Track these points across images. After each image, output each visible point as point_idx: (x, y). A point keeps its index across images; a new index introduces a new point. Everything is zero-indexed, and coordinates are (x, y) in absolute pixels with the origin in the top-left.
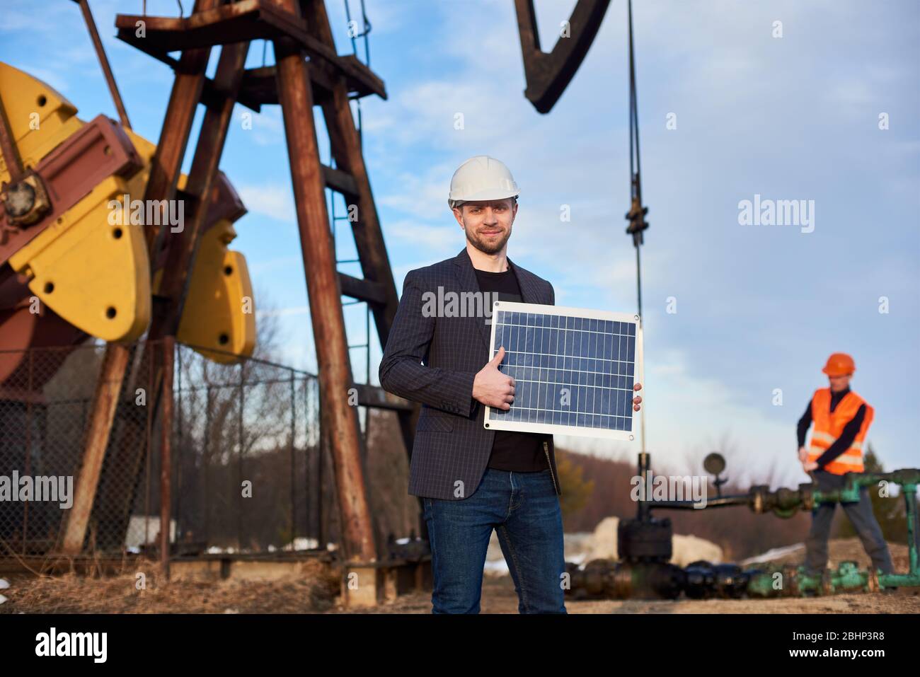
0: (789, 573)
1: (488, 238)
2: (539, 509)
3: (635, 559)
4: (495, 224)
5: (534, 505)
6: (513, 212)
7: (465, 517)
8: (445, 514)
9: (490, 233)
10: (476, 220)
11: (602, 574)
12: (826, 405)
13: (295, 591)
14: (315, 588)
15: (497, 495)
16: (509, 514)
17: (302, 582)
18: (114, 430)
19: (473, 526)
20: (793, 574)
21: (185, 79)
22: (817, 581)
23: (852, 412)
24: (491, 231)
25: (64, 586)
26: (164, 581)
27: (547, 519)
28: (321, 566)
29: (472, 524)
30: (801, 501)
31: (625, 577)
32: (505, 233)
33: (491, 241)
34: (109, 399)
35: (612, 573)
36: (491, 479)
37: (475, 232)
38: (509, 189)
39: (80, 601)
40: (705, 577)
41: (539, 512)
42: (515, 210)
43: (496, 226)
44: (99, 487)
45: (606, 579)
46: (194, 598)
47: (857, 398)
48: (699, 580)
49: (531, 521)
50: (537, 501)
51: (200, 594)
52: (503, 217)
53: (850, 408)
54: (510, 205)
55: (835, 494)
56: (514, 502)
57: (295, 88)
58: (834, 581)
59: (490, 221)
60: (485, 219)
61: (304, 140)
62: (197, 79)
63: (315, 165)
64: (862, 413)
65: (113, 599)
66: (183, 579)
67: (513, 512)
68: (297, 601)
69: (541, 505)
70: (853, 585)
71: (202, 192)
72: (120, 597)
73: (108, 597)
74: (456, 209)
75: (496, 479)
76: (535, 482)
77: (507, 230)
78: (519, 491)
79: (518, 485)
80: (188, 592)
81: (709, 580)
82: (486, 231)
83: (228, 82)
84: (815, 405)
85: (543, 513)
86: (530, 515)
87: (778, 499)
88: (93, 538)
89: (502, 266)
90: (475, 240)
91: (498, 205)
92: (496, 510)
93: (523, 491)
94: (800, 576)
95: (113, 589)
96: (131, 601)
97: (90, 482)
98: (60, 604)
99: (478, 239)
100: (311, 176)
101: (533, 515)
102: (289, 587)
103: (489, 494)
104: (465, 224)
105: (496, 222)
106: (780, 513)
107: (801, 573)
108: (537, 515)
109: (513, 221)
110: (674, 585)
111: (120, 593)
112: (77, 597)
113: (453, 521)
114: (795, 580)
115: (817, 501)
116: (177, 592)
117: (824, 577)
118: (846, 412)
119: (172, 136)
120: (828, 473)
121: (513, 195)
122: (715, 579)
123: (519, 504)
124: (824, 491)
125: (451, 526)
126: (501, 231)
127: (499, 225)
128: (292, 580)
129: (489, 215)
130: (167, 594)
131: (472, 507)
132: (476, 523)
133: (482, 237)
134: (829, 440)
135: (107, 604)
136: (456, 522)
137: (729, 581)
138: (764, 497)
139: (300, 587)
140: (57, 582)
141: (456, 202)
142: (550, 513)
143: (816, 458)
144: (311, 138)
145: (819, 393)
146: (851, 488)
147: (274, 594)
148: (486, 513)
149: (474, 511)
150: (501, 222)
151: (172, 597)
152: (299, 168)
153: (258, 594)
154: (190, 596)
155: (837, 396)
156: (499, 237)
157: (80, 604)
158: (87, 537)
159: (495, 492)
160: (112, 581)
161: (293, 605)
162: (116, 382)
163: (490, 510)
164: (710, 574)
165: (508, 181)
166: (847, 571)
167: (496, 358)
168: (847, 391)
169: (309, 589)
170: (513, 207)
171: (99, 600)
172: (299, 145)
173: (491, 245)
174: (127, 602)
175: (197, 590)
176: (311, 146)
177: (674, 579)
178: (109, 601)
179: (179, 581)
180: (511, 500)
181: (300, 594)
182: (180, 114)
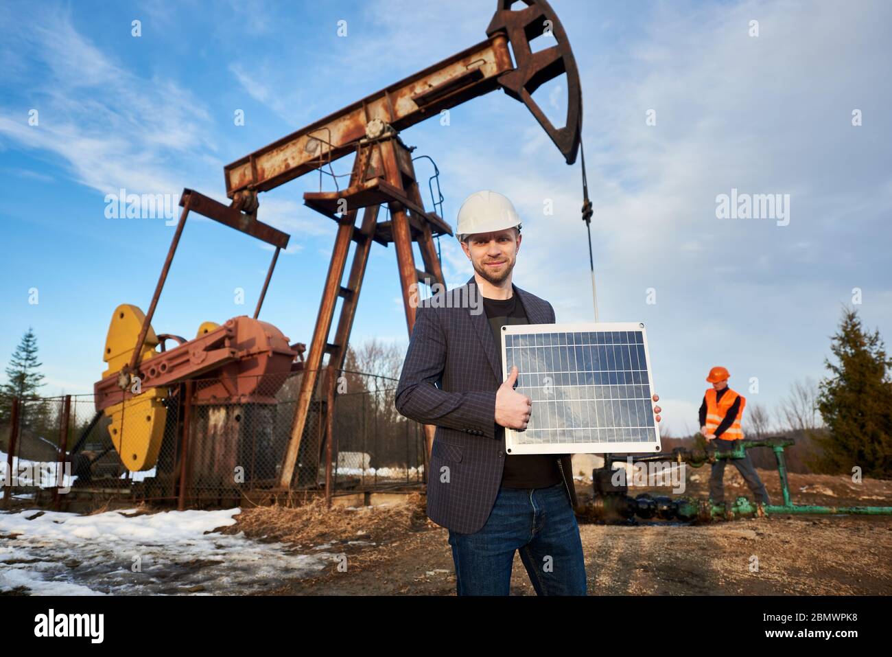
0: (704, 503)
1: (492, 269)
2: (559, 526)
3: (605, 494)
4: (499, 254)
5: (555, 523)
6: (517, 242)
7: (490, 546)
8: (469, 543)
9: (495, 264)
10: (480, 251)
11: (585, 502)
12: (714, 398)
13: (402, 516)
14: (415, 512)
15: (520, 519)
16: (533, 536)
17: (407, 509)
18: (308, 417)
19: (498, 555)
20: (706, 505)
21: (344, 228)
22: (723, 509)
23: (731, 402)
24: (495, 262)
25: (270, 513)
26: (326, 510)
27: (568, 535)
28: (420, 496)
29: (497, 553)
30: (707, 458)
31: (599, 504)
32: (510, 263)
33: (496, 271)
34: (306, 401)
35: (591, 502)
36: (513, 503)
37: (480, 264)
38: (510, 219)
39: (276, 523)
40: (649, 504)
41: (560, 530)
42: (518, 240)
43: (500, 256)
44: (300, 450)
45: (587, 505)
46: (342, 521)
47: (733, 393)
48: (645, 507)
49: (553, 540)
50: (558, 518)
51: (346, 518)
52: (507, 248)
53: (730, 398)
54: (512, 235)
55: (729, 453)
56: (537, 524)
57: (401, 229)
58: (734, 509)
59: (493, 252)
60: (489, 251)
61: (406, 256)
62: (350, 228)
63: (412, 270)
64: (739, 401)
65: (295, 522)
66: (337, 509)
67: (537, 533)
68: (402, 523)
69: (561, 522)
70: (746, 512)
71: (355, 288)
72: (299, 521)
73: (293, 521)
74: (463, 243)
75: (518, 503)
76: (552, 499)
77: (511, 260)
78: (541, 512)
79: (539, 506)
80: (339, 518)
81: (652, 507)
82: (490, 262)
83: (368, 230)
84: (707, 399)
85: (563, 530)
86: (551, 534)
87: (692, 457)
88: (296, 480)
89: (508, 293)
90: (481, 270)
91: (501, 237)
92: (519, 534)
93: (544, 512)
94: (711, 506)
95: (297, 516)
96: (306, 523)
97: (296, 448)
98: (265, 526)
99: (483, 270)
100: (411, 275)
101: (554, 533)
102: (399, 513)
103: (512, 519)
104: (471, 256)
105: (499, 252)
106: (692, 464)
107: (711, 503)
108: (559, 532)
109: (517, 251)
110: (630, 510)
111: (300, 518)
112: (276, 521)
113: (477, 551)
114: (708, 508)
115: (717, 458)
116: (332, 517)
117: (727, 506)
118: (727, 402)
119: (338, 258)
120: (721, 440)
121: (515, 224)
122: (656, 506)
123: (541, 526)
124: (721, 452)
125: (476, 556)
126: (505, 261)
127: (503, 255)
128: (401, 508)
129: (493, 247)
130: (326, 519)
131: (497, 535)
132: (501, 552)
133: (487, 268)
134: (720, 419)
135: (291, 526)
136: (480, 551)
137: (665, 507)
138: (683, 455)
139: (406, 512)
140: (267, 510)
141: (462, 235)
142: (569, 528)
143: (714, 431)
144: (410, 255)
145: (708, 391)
146: (739, 449)
147: (389, 518)
148: (510, 539)
149: (498, 539)
150: (504, 253)
151: (330, 521)
152: (404, 271)
153: (380, 519)
154: (340, 520)
155: (721, 393)
156: (504, 267)
157: (276, 526)
158: (293, 480)
159: (517, 516)
160: (298, 509)
161: (399, 526)
162: (309, 391)
163: (514, 535)
164: (653, 503)
165: (509, 212)
166: (742, 503)
167: (510, 378)
168: (726, 389)
169: (410, 514)
170: (516, 238)
171: (287, 523)
172: (404, 259)
173: (496, 276)
174: (303, 524)
175: (344, 516)
176: (410, 260)
177: (630, 506)
178: (292, 523)
179: (335, 510)
180: (534, 522)
181: (405, 518)
182: (342, 247)
